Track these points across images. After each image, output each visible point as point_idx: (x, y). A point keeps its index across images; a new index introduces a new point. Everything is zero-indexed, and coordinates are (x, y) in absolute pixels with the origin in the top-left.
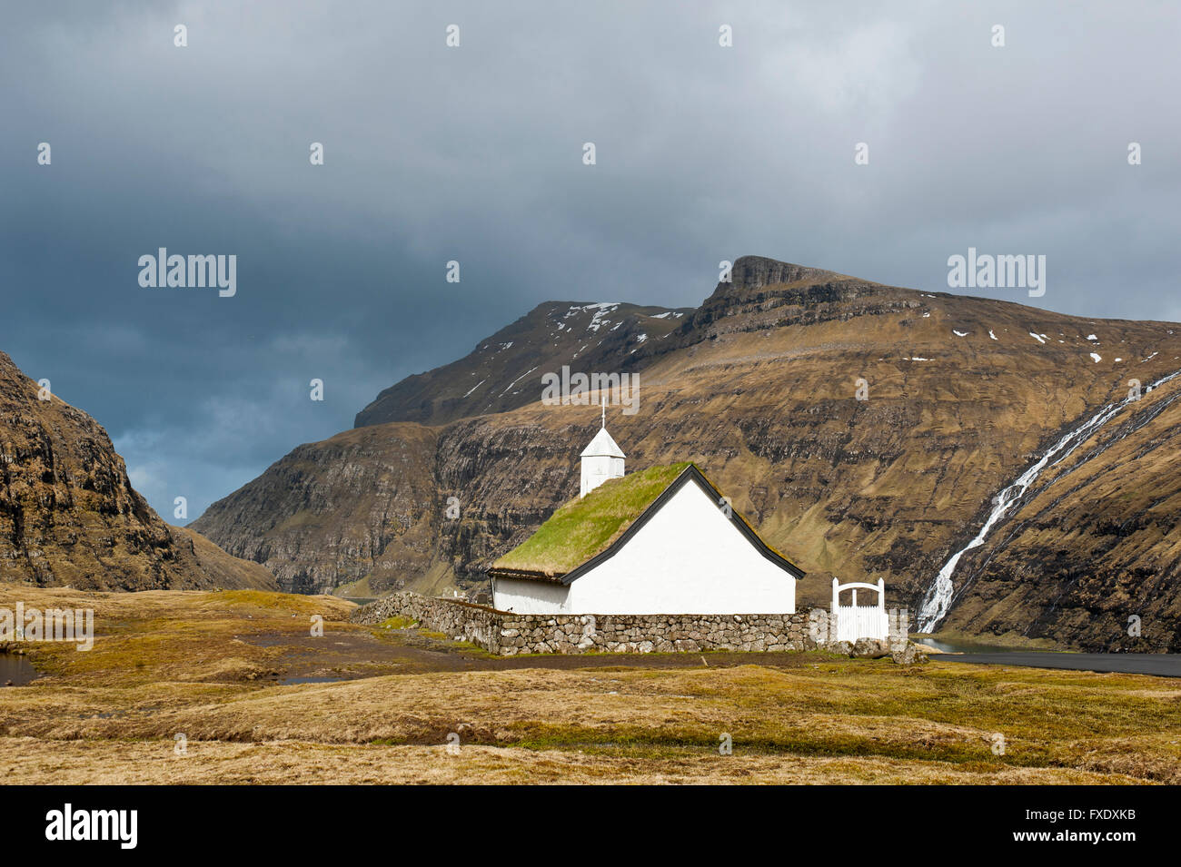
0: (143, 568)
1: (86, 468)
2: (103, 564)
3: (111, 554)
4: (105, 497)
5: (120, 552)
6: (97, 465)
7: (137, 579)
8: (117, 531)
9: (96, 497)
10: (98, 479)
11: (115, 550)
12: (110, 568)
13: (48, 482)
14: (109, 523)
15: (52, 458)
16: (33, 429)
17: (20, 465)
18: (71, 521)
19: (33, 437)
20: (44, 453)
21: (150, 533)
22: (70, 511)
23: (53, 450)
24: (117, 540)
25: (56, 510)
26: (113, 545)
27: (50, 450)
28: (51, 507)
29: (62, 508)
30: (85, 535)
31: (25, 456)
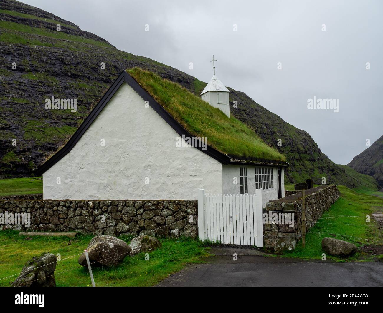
1: (304, 148)
8: (315, 166)
9: (308, 156)
10: (308, 151)
11: (315, 172)
13: (292, 152)
14: (313, 164)
15: (293, 145)
16: (287, 138)
17: (284, 148)
18: (301, 164)
19: (287, 139)
20: (291, 144)
21: (328, 167)
22: (300, 161)
23: (294, 143)
24: (315, 169)
25: (296, 161)
26: (314, 171)
27: (292, 143)
28: (294, 160)
29: (297, 160)
30: (305, 168)
31: (285, 146)
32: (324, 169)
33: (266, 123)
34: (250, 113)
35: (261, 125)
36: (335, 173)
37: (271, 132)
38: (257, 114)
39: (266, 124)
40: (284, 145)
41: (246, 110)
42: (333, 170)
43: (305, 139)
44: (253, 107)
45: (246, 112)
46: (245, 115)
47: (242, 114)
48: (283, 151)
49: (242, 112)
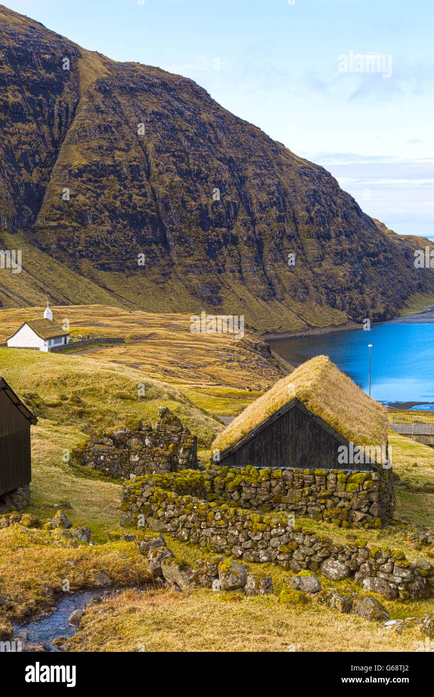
0: (342, 274)
1: (308, 211)
2: (313, 273)
3: (320, 265)
4: (322, 229)
5: (326, 265)
6: (317, 207)
7: (336, 282)
9: (315, 229)
10: (317, 217)
12: (317, 275)
13: (281, 221)
14: (323, 246)
15: (284, 206)
16: (273, 188)
17: (262, 213)
18: (295, 245)
19: (273, 193)
20: (279, 203)
21: (362, 247)
22: (295, 240)
23: (286, 200)
24: (327, 256)
25: (286, 240)
26: (322, 260)
27: (284, 201)
28: (282, 238)
29: (290, 237)
30: (304, 254)
31: (266, 207)
32: (349, 254)
33: (231, 157)
34: (197, 135)
35: (217, 163)
36: (379, 262)
37: (240, 177)
38: (212, 136)
39: (230, 161)
40: (264, 206)
41: (188, 131)
42: (374, 255)
43: (314, 191)
44: (206, 119)
45: (188, 133)
46: (186, 143)
47: (179, 140)
48: (261, 219)
49: (180, 135)
